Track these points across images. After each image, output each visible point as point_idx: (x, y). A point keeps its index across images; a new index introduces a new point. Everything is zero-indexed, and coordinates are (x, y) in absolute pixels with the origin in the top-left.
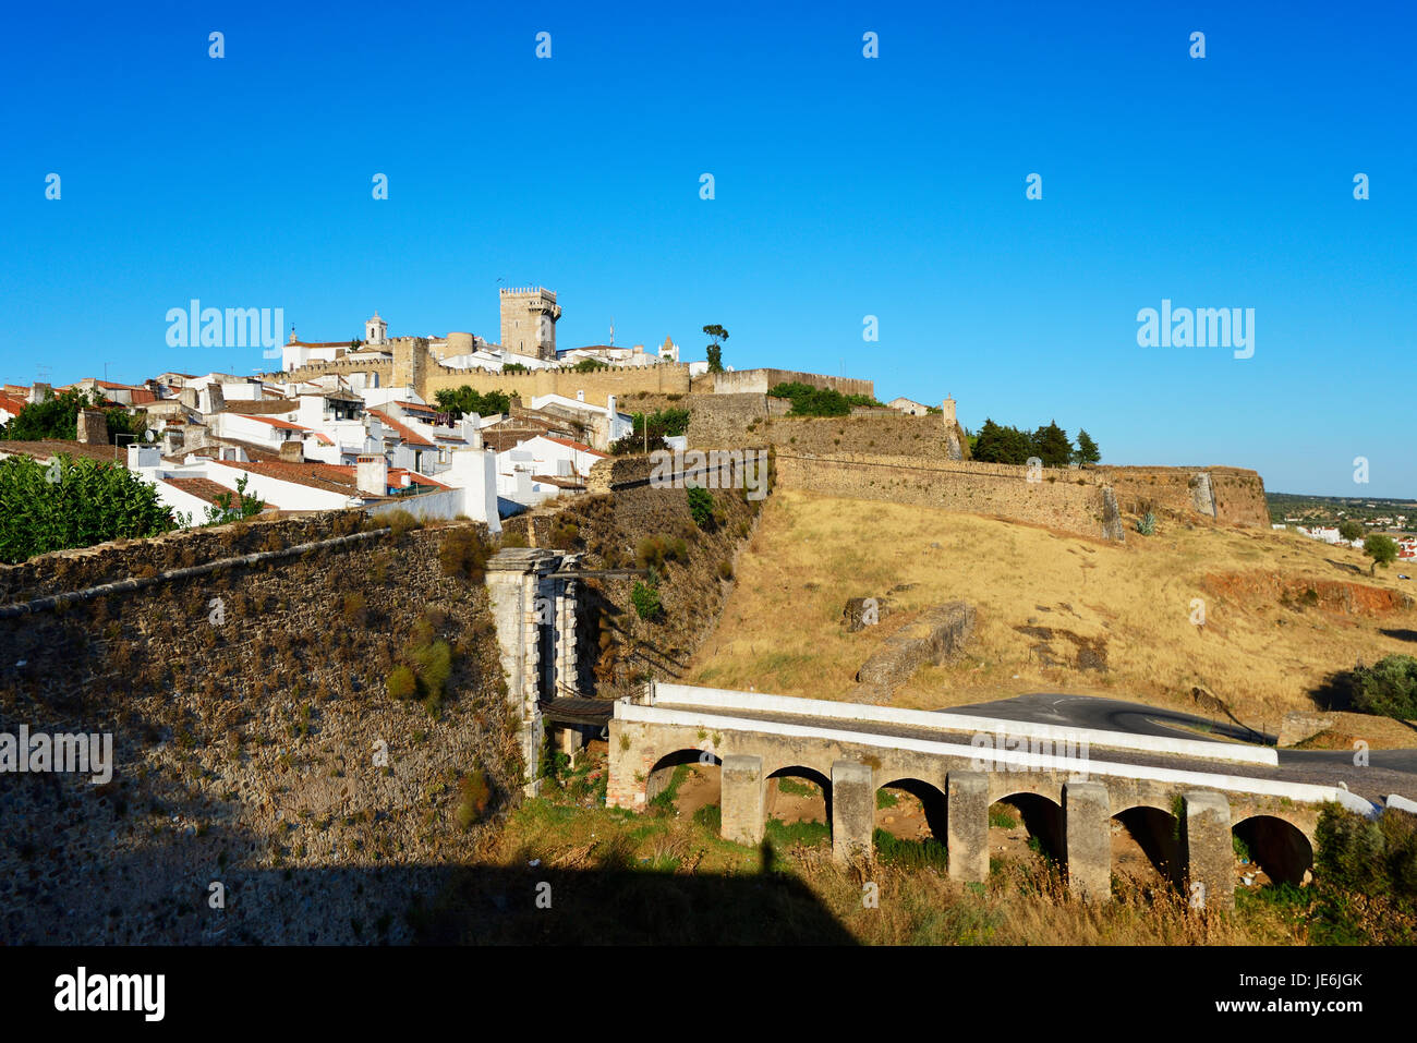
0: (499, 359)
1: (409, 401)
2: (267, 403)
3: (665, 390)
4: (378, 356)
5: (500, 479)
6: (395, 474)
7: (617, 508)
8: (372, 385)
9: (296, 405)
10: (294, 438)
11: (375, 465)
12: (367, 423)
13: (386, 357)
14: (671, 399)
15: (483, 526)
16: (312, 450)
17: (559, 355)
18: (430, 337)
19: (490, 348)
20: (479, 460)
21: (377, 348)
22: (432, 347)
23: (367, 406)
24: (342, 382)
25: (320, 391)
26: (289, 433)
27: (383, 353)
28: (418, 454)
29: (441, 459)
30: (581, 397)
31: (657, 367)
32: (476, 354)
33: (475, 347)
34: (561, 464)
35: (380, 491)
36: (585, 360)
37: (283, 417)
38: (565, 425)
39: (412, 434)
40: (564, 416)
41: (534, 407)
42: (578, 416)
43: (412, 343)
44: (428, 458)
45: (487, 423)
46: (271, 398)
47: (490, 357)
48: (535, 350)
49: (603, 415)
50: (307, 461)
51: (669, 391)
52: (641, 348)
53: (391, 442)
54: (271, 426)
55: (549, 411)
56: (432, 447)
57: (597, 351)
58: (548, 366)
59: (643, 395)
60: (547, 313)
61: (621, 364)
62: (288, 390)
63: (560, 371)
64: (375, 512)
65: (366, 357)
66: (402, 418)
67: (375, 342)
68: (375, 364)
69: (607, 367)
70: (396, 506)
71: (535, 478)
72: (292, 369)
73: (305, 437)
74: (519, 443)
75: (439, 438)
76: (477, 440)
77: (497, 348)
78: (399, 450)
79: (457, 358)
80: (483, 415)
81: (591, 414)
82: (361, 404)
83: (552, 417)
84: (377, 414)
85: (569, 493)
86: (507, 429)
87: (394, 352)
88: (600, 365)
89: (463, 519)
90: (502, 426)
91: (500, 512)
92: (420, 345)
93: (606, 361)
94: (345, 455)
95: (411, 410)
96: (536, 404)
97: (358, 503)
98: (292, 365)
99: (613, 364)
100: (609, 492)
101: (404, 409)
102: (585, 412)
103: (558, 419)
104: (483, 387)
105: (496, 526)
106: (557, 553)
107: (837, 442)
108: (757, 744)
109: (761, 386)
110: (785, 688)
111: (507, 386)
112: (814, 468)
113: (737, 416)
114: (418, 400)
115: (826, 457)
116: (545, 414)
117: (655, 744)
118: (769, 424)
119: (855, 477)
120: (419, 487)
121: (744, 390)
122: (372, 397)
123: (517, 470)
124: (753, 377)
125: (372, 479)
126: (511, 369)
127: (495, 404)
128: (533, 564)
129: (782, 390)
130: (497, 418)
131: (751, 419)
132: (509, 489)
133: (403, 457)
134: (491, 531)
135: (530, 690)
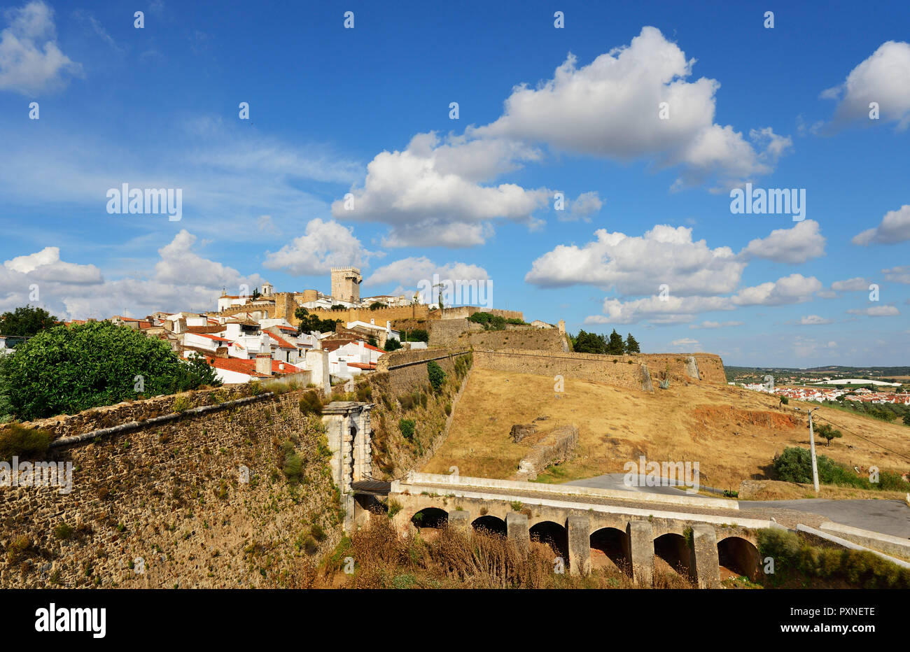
0: (330, 303)
1: (284, 325)
2: (209, 327)
3: (416, 317)
4: (268, 302)
5: (331, 366)
6: (276, 363)
7: (391, 379)
8: (265, 317)
9: (225, 329)
10: (223, 346)
11: (265, 359)
12: (262, 337)
13: (272, 303)
14: (419, 322)
16: (232, 351)
17: (361, 301)
18: (295, 292)
19: (326, 298)
20: (320, 356)
21: (267, 298)
22: (296, 298)
23: (262, 328)
24: (249, 317)
25: (237, 321)
26: (220, 344)
27: (270, 301)
28: (288, 353)
29: (300, 355)
30: (373, 322)
31: (412, 306)
32: (318, 301)
33: (318, 297)
34: (362, 357)
35: (268, 373)
36: (375, 303)
37: (218, 335)
38: (365, 337)
39: (285, 342)
40: (364, 332)
42: (372, 332)
43: (285, 296)
44: (293, 355)
45: (324, 336)
46: (211, 325)
47: (325, 302)
48: (349, 298)
49: (384, 331)
50: (230, 357)
51: (417, 317)
53: (273, 347)
54: (211, 340)
55: (356, 329)
56: (295, 349)
57: (381, 299)
58: (355, 306)
59: (404, 321)
60: (354, 280)
61: (394, 305)
62: (220, 320)
63: (362, 309)
64: (265, 385)
65: (261, 303)
66: (280, 334)
67: (266, 296)
68: (266, 307)
69: (386, 306)
70: (277, 381)
71: (349, 365)
72: (223, 310)
73: (230, 345)
74: (341, 346)
75: (299, 345)
76: (319, 346)
77: (330, 297)
78: (278, 351)
79: (308, 303)
80: (322, 332)
81: (378, 331)
82: (258, 327)
83: (357, 332)
84: (267, 331)
85: (366, 372)
86: (335, 339)
87: (276, 300)
88: (383, 306)
89: (310, 386)
90: (332, 338)
91: (331, 382)
92: (289, 297)
93: (385, 303)
94: (249, 354)
95: (284, 330)
96: (350, 326)
97: (256, 379)
98: (223, 308)
99: (389, 305)
100: (387, 371)
101: (281, 330)
102: (375, 329)
103: (361, 334)
104: (322, 317)
105: (329, 391)
106: (360, 404)
107: (505, 343)
108: (468, 504)
109: (466, 314)
110: (479, 474)
111: (335, 316)
112: (493, 357)
113: (453, 330)
114: (288, 325)
115: (499, 351)
116: (354, 331)
117: (413, 505)
118: (470, 334)
119: (514, 362)
120: (290, 370)
121: (457, 317)
122: (264, 323)
123: (340, 360)
124: (462, 311)
125: (263, 366)
126: (335, 308)
127: (329, 326)
128: (348, 410)
129: (477, 317)
130: (330, 334)
131: (460, 332)
132: (335, 369)
133: (280, 355)
134: (326, 393)
135: (347, 477)
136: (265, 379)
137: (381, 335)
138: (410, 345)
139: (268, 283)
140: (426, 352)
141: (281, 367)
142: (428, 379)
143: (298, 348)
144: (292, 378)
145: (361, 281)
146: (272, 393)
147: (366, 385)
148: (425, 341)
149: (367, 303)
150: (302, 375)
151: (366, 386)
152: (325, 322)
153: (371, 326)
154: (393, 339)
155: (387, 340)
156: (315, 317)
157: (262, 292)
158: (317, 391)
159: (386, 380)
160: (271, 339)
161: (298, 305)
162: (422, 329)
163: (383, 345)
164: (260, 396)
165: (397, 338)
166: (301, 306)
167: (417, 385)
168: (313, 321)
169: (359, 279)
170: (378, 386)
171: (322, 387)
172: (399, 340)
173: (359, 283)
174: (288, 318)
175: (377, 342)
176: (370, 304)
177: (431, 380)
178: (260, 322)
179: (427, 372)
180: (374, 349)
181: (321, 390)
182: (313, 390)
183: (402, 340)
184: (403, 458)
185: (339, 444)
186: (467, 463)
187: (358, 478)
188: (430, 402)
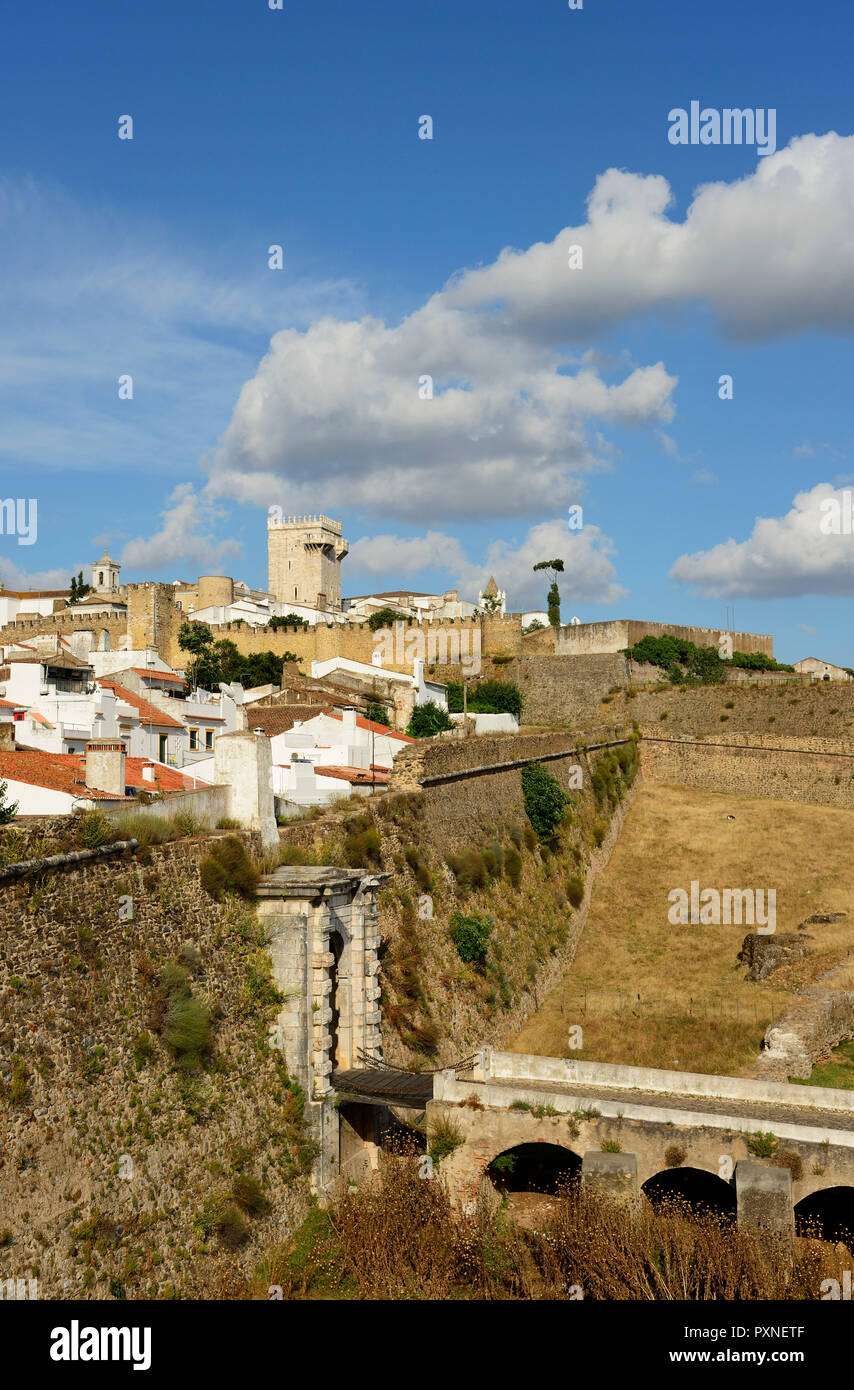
0: (265, 611)
1: (151, 667)
3: (489, 649)
4: (108, 609)
5: (275, 771)
6: (135, 765)
7: (429, 809)
8: (102, 646)
9: (6, 675)
10: (4, 718)
11: (108, 754)
12: (97, 697)
13: (118, 611)
14: (498, 661)
15: (256, 836)
16: (24, 733)
17: (344, 604)
18: (176, 583)
19: (255, 597)
20: (248, 747)
21: (106, 598)
22: (178, 597)
23: (97, 675)
24: (63, 645)
25: (35, 656)
27: (115, 605)
28: (163, 739)
29: (193, 745)
31: (478, 620)
32: (235, 605)
33: (234, 595)
34: (352, 751)
35: (116, 789)
36: (380, 610)
38: (357, 700)
39: (156, 712)
40: (355, 686)
41: (315, 676)
42: (374, 687)
43: (152, 591)
44: (177, 744)
45: (252, 696)
47: (254, 608)
48: (314, 598)
49: (406, 684)
50: (20, 749)
51: (492, 650)
52: (455, 595)
53: (126, 723)
55: (333, 680)
56: (180, 729)
57: (396, 599)
58: (330, 619)
60: (328, 550)
61: (430, 616)
63: (348, 627)
64: (115, 820)
65: (92, 610)
66: (142, 690)
67: (103, 591)
68: (105, 620)
69: (410, 621)
70: (143, 810)
71: (319, 771)
73: (20, 717)
74: (297, 724)
75: (190, 717)
76: (239, 721)
77: (265, 594)
78: (137, 733)
79: (211, 610)
80: (248, 685)
81: (391, 684)
82: (88, 672)
83: (338, 688)
84: (110, 683)
85: (365, 791)
86: (280, 705)
87: (129, 603)
89: (225, 825)
90: (273, 701)
91: (277, 817)
92: (163, 594)
93: (408, 612)
94: (67, 740)
95: (152, 680)
96: (318, 670)
97: (87, 805)
99: (419, 616)
100: (419, 789)
101: (145, 679)
102: (383, 680)
103: (347, 691)
104: (248, 646)
105: (272, 837)
106: (353, 872)
107: (724, 719)
108: (632, 1136)
109: (618, 642)
110: (656, 1060)
111: (279, 644)
112: (693, 755)
113: (587, 684)
114: (161, 667)
115: (709, 739)
116: (329, 684)
117: (490, 1135)
118: (631, 695)
119: (748, 768)
120: (172, 785)
121: (596, 649)
122: (102, 662)
123: (295, 758)
124: (609, 632)
125: (104, 774)
126: (279, 624)
127: (266, 670)
128: (322, 889)
129: (648, 650)
130: (267, 690)
131: (606, 688)
132: (283, 782)
133: (142, 743)
134: (266, 843)
135: (319, 1058)
136: (115, 805)
137: (399, 694)
138: (474, 722)
139: (107, 559)
140: (518, 741)
141: (148, 775)
142: (523, 811)
143: (189, 727)
144: (182, 804)
145: (345, 553)
146: (134, 841)
147: (365, 824)
148: (513, 713)
149: (362, 611)
150: (205, 796)
151: (365, 827)
152: (255, 660)
153: (373, 672)
154: (430, 707)
155: (416, 708)
156: (229, 647)
157: (95, 583)
158: (245, 838)
159: (415, 813)
160: (121, 703)
161: (184, 615)
162: (505, 680)
163: (403, 720)
164: (103, 849)
165: (441, 702)
166: (191, 619)
167: (494, 826)
168: (224, 656)
169: (339, 549)
170: (395, 829)
171: (257, 827)
172: (446, 710)
173: (341, 557)
174: (160, 647)
175: (390, 713)
176: (369, 614)
177: (530, 815)
178: (92, 658)
179: (519, 793)
180: (382, 733)
181: (253, 834)
182: (233, 834)
183: (455, 707)
184: (460, 1013)
185: (301, 975)
186: (625, 1031)
187: (347, 1061)
188: (528, 872)
